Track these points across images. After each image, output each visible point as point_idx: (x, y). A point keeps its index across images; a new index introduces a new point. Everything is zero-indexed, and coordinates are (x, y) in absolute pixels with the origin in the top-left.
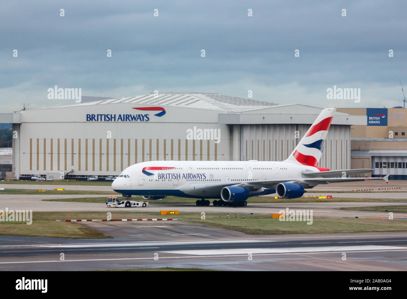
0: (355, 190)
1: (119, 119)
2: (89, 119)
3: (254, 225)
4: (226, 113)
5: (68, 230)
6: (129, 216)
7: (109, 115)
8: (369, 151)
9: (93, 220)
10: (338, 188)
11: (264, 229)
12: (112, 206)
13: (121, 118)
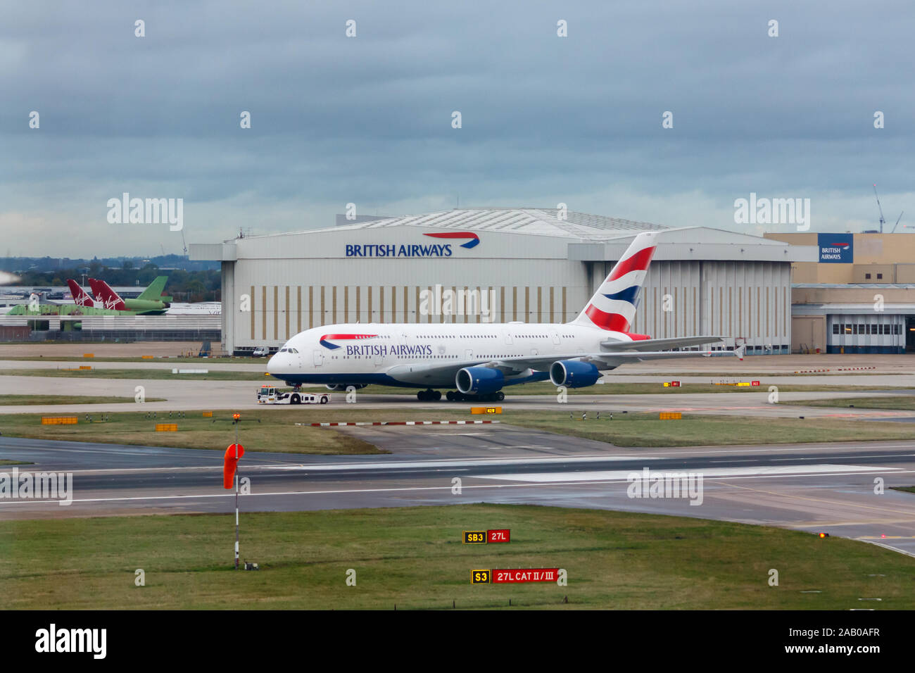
0: (799, 372)
1: (400, 252)
2: (350, 253)
3: (628, 431)
4: (581, 242)
5: (315, 440)
6: (419, 417)
7: (384, 246)
8: (822, 305)
9: (357, 424)
10: (771, 367)
11: (646, 437)
12: (268, 402)
13: (404, 252)
